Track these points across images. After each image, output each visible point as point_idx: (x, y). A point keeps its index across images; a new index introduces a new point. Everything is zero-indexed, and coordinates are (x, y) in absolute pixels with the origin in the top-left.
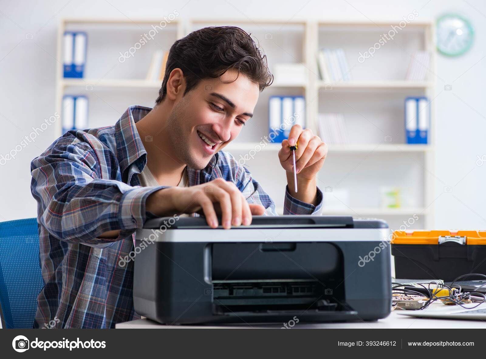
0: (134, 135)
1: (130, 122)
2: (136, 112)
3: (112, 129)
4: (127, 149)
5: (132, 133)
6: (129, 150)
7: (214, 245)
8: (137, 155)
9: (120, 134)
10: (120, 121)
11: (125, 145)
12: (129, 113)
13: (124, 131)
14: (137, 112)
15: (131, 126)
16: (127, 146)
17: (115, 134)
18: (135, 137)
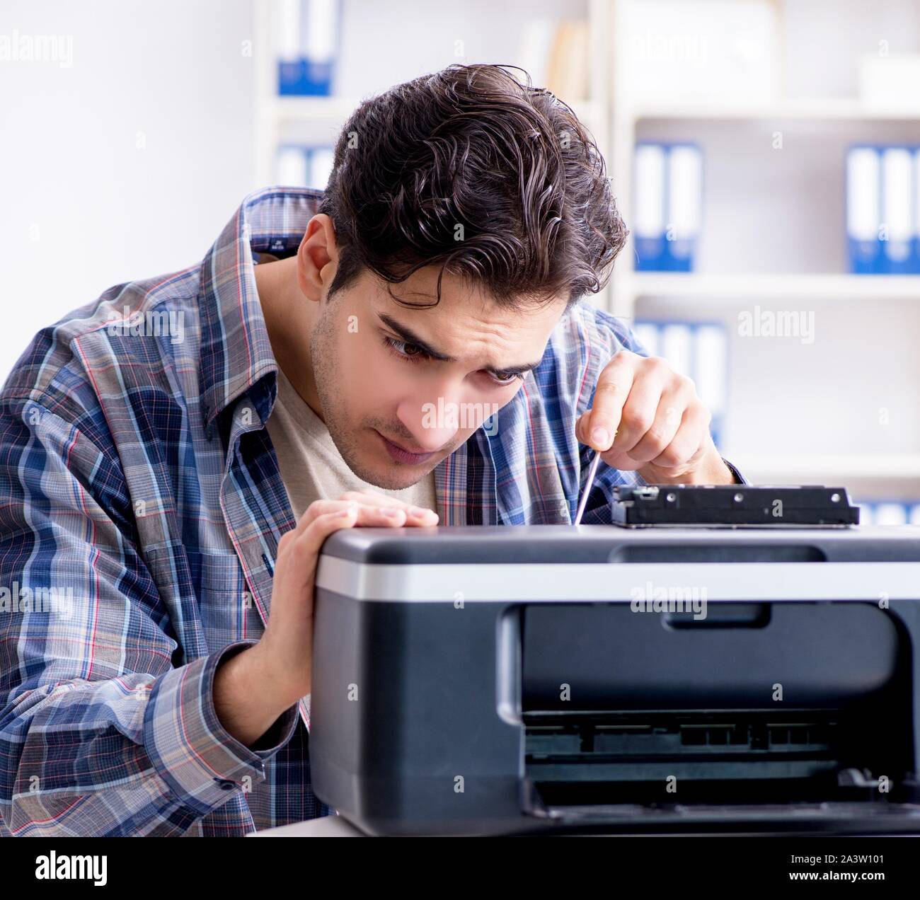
0: (245, 305)
1: (238, 262)
2: (271, 206)
3: (190, 279)
4: (225, 349)
5: (241, 299)
6: (231, 353)
7: (529, 610)
8: (250, 376)
9: (211, 298)
10: (214, 254)
11: (221, 335)
12: (238, 226)
13: (222, 289)
14: (274, 205)
15: (239, 274)
16: (227, 339)
17: (198, 298)
18: (247, 316)
